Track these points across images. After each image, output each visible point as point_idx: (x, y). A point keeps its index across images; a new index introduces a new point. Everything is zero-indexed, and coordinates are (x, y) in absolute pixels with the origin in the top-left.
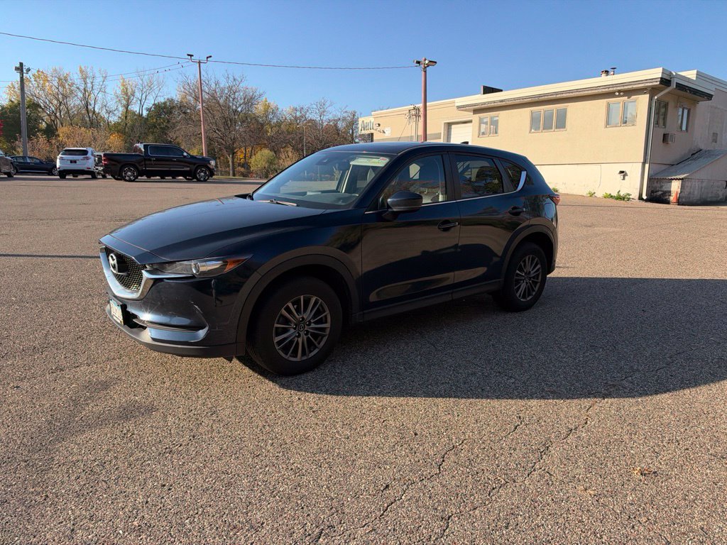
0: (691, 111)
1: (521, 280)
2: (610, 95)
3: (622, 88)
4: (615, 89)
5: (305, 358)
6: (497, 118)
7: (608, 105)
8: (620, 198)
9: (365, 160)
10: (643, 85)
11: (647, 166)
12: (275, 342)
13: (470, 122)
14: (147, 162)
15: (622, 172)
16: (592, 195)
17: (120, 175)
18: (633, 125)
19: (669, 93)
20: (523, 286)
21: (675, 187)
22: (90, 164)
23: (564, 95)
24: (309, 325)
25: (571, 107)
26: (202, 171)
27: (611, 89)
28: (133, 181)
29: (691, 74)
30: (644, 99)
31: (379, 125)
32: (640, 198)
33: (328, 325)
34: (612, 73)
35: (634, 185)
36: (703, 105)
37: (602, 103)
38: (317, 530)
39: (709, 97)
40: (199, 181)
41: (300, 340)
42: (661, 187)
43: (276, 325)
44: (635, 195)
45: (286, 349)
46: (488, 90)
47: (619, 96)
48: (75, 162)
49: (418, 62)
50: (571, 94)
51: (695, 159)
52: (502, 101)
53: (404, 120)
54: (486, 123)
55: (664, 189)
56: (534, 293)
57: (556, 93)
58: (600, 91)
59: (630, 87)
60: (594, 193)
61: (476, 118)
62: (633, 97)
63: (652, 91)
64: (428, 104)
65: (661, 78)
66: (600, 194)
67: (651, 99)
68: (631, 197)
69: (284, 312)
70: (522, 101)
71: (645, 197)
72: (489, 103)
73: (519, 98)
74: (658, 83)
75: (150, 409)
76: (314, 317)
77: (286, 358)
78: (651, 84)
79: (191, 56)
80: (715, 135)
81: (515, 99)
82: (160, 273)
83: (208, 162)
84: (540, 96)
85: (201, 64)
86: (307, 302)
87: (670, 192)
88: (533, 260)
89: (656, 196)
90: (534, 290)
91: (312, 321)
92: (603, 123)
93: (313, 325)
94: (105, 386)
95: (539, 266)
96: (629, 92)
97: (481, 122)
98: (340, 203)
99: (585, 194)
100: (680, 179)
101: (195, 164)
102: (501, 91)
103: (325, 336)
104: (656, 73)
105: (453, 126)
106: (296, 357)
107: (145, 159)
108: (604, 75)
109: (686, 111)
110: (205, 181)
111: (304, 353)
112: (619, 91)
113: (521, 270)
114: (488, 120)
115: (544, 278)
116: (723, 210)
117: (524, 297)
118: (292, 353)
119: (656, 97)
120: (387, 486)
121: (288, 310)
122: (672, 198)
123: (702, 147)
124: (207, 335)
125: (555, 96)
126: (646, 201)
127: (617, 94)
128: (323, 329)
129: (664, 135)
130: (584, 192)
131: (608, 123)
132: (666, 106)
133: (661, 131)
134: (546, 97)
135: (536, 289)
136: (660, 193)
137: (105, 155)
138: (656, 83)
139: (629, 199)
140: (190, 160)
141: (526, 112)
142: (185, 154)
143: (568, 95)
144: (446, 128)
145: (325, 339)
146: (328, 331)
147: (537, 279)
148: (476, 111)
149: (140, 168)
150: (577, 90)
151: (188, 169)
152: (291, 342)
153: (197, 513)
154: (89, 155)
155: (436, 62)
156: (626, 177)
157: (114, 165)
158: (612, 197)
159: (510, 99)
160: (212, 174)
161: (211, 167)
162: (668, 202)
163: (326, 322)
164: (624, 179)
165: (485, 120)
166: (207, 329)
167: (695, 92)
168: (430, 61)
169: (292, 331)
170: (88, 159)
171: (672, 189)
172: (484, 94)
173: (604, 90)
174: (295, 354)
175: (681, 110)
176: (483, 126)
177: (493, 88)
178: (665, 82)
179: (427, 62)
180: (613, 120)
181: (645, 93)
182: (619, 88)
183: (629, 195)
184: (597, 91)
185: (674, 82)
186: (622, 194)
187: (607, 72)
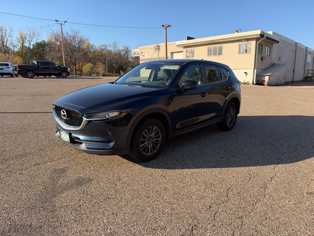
0: (271, 48)
1: (228, 117)
2: (240, 41)
3: (245, 38)
4: (242, 38)
5: (151, 154)
6: (193, 50)
7: (240, 45)
9: (168, 67)
10: (253, 37)
11: (255, 70)
12: (141, 147)
13: (182, 52)
14: (39, 69)
15: (245, 73)
17: (26, 75)
18: (250, 53)
19: (263, 40)
20: (229, 120)
21: (267, 79)
22: (10, 70)
23: (221, 41)
24: (153, 139)
25: (224, 46)
26: (64, 73)
27: (241, 38)
28: (32, 78)
29: (271, 33)
30: (253, 43)
31: (142, 53)
32: (253, 83)
33: (160, 139)
34: (240, 32)
35: (250, 78)
36: (275, 45)
37: (237, 44)
38: (190, 228)
39: (278, 42)
40: (63, 77)
41: (150, 146)
42: (261, 79)
43: (141, 140)
44: (251, 82)
45: (144, 150)
46: (189, 38)
47: (244, 41)
48: (3, 69)
49: (163, 26)
50: (224, 40)
51: (273, 67)
52: (196, 43)
53: (153, 50)
54: (189, 52)
55: (262, 79)
56: (233, 123)
57: (218, 40)
58: (236, 39)
59: (248, 37)
61: (185, 50)
62: (249, 42)
63: (257, 39)
64: (167, 43)
65: (260, 34)
67: (256, 43)
68: (249, 83)
69: (144, 134)
70: (204, 43)
71: (255, 83)
72: (190, 43)
73: (203, 42)
74: (259, 36)
75: (90, 180)
76: (155, 136)
77: (145, 154)
78: (256, 36)
79: (57, 21)
80: (280, 57)
81: (201, 42)
82: (91, 118)
83: (67, 69)
84: (212, 41)
85: (62, 25)
86: (153, 129)
87: (264, 81)
88: (233, 108)
89: (259, 82)
90: (233, 122)
91: (154, 137)
92: (237, 52)
93: (155, 139)
94: (63, 171)
95: (235, 111)
96: (248, 40)
97: (187, 52)
98: (162, 85)
100: (268, 75)
101: (61, 70)
102: (194, 39)
103: (159, 144)
104: (258, 32)
105: (174, 54)
106: (148, 153)
107: (37, 67)
108: (236, 32)
109: (269, 48)
110: (66, 78)
111: (151, 152)
112: (244, 39)
113: (229, 113)
114: (190, 51)
115: (236, 116)
116: (285, 88)
117: (229, 125)
118: (147, 152)
119: (258, 42)
120: (210, 207)
121: (146, 133)
122: (265, 83)
123: (275, 62)
124: (114, 145)
126: (255, 84)
127: (243, 40)
128: (158, 141)
129: (262, 57)
131: (239, 52)
132: (262, 46)
133: (260, 56)
134: (214, 41)
135: (234, 121)
136: (261, 81)
137: (18, 66)
138: (258, 36)
139: (248, 84)
140: (59, 68)
141: (206, 48)
142: (56, 65)
143: (223, 40)
144: (171, 54)
145: (159, 145)
146: (160, 141)
147: (234, 117)
148: (185, 47)
149: (35, 72)
150: (227, 39)
151: (58, 72)
152: (146, 147)
153: (134, 225)
154: (9, 66)
155: (170, 26)
156: (247, 75)
157: (22, 70)
159: (199, 42)
160: (69, 74)
161: (68, 71)
162: (264, 85)
163: (159, 138)
164: (246, 76)
165: (188, 51)
166: (114, 142)
167: (273, 40)
168: (168, 25)
169: (147, 142)
170: (9, 68)
171: (265, 80)
172: (187, 40)
173: (238, 39)
174: (148, 152)
175: (267, 47)
176: (188, 54)
177: (191, 38)
178: (262, 36)
179: (167, 25)
180: (242, 51)
181: (254, 40)
182: (244, 38)
183: (248, 82)
184: (235, 39)
185: (265, 36)
186: (246, 82)
187: (237, 31)
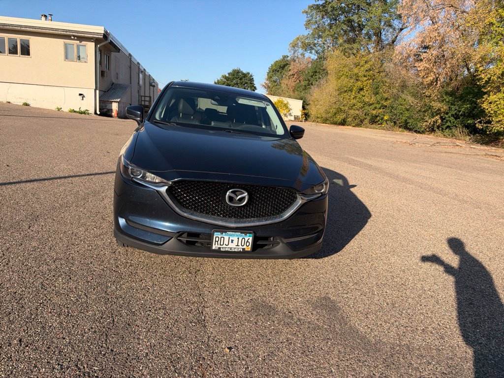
0: (110, 58)
2: (68, 37)
3: (76, 34)
4: (71, 33)
7: (66, 45)
8: (81, 113)
10: (92, 36)
11: (98, 91)
15: (80, 95)
16: (59, 109)
18: (85, 62)
21: (115, 107)
23: (27, 29)
25: (35, 42)
27: (68, 33)
30: (91, 46)
32: (96, 113)
35: (90, 103)
37: (61, 42)
42: (106, 106)
44: (92, 111)
47: (74, 39)
55: (108, 107)
57: (21, 26)
58: (60, 32)
59: (82, 35)
60: (61, 108)
62: (83, 42)
63: (97, 41)
65: (104, 34)
66: (66, 109)
67: (96, 46)
71: (98, 112)
74: (102, 37)
78: (97, 36)
80: (117, 74)
87: (112, 110)
89: (105, 112)
92: (63, 56)
96: (81, 38)
99: (54, 109)
100: (116, 102)
104: (99, 30)
108: (43, 18)
109: (107, 57)
112: (74, 36)
119: (99, 46)
122: (114, 113)
123: (114, 81)
125: (19, 28)
126: (99, 115)
127: (73, 38)
129: (101, 71)
130: (53, 107)
131: (66, 57)
132: (101, 52)
134: (11, 27)
136: (105, 110)
138: (101, 37)
139: (88, 114)
143: (31, 29)
156: (84, 98)
158: (75, 112)
162: (111, 116)
164: (83, 99)
167: (115, 46)
171: (113, 108)
173: (62, 33)
178: (106, 36)
180: (70, 56)
181: (92, 42)
182: (74, 34)
183: (88, 111)
184: (57, 32)
185: (110, 39)
186: (83, 109)
187: (45, 16)
